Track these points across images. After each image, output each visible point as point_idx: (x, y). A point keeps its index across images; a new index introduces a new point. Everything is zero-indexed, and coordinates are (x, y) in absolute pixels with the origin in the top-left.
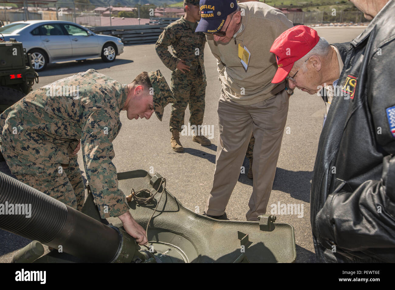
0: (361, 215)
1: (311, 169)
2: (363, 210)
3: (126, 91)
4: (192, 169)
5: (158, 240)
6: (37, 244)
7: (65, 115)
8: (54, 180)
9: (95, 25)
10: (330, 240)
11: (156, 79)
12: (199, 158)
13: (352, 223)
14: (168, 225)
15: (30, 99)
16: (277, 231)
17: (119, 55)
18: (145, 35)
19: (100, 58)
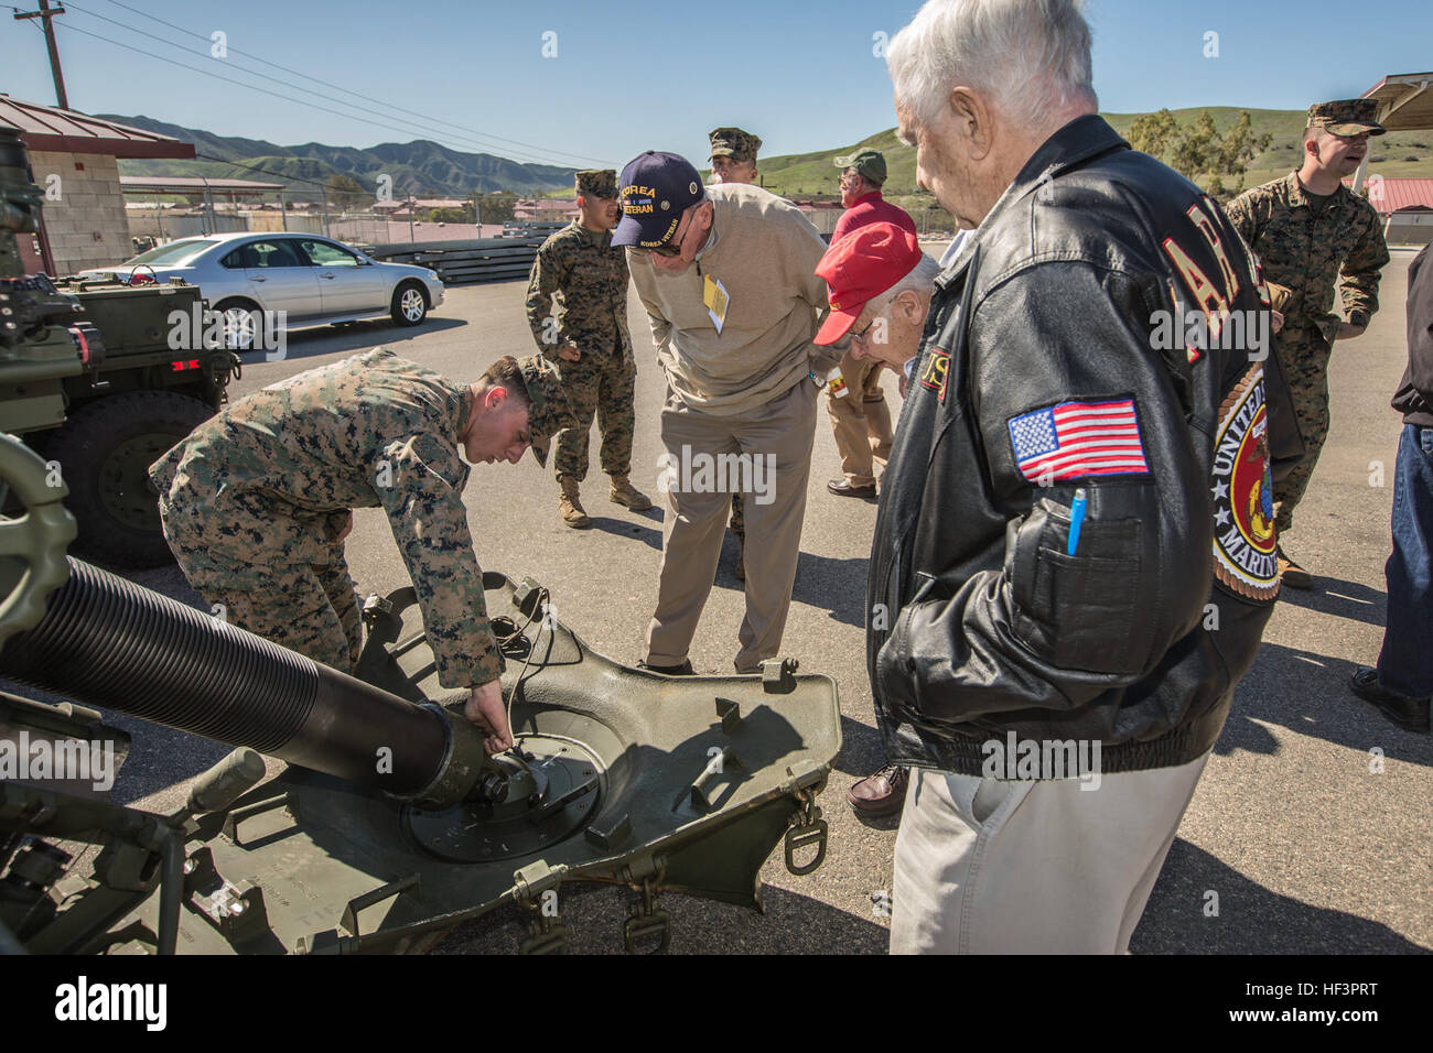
0: (968, 647)
1: (867, 555)
2: (971, 636)
3: (467, 399)
4: (610, 564)
5: (535, 729)
6: (247, 753)
7: (329, 454)
8: (295, 601)
9: (376, 239)
10: (907, 703)
11: (536, 373)
12: (626, 539)
13: (948, 665)
14: (557, 694)
15: (240, 417)
16: (802, 691)
17: (434, 308)
18: (493, 261)
19: (390, 317)
